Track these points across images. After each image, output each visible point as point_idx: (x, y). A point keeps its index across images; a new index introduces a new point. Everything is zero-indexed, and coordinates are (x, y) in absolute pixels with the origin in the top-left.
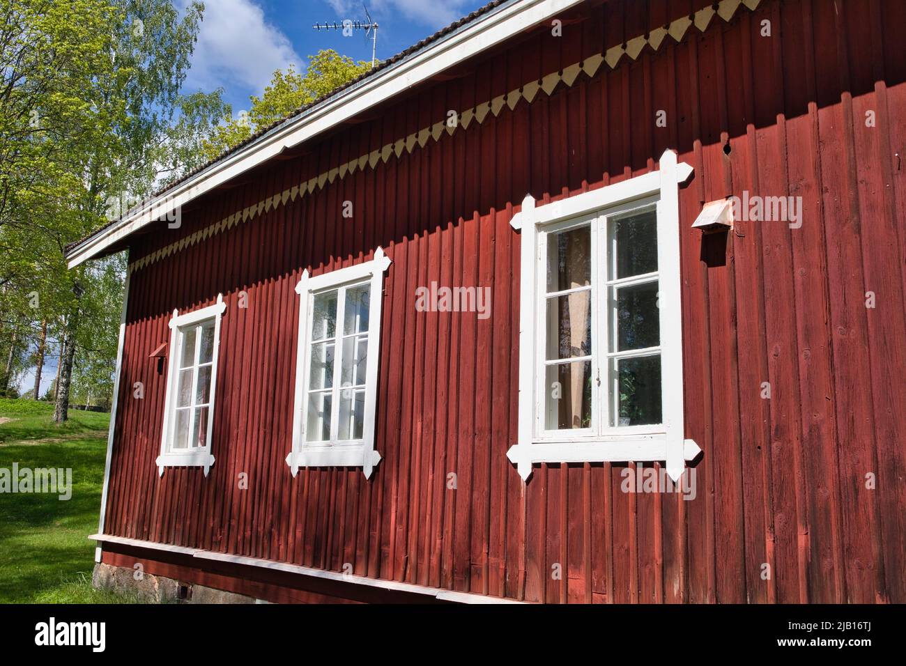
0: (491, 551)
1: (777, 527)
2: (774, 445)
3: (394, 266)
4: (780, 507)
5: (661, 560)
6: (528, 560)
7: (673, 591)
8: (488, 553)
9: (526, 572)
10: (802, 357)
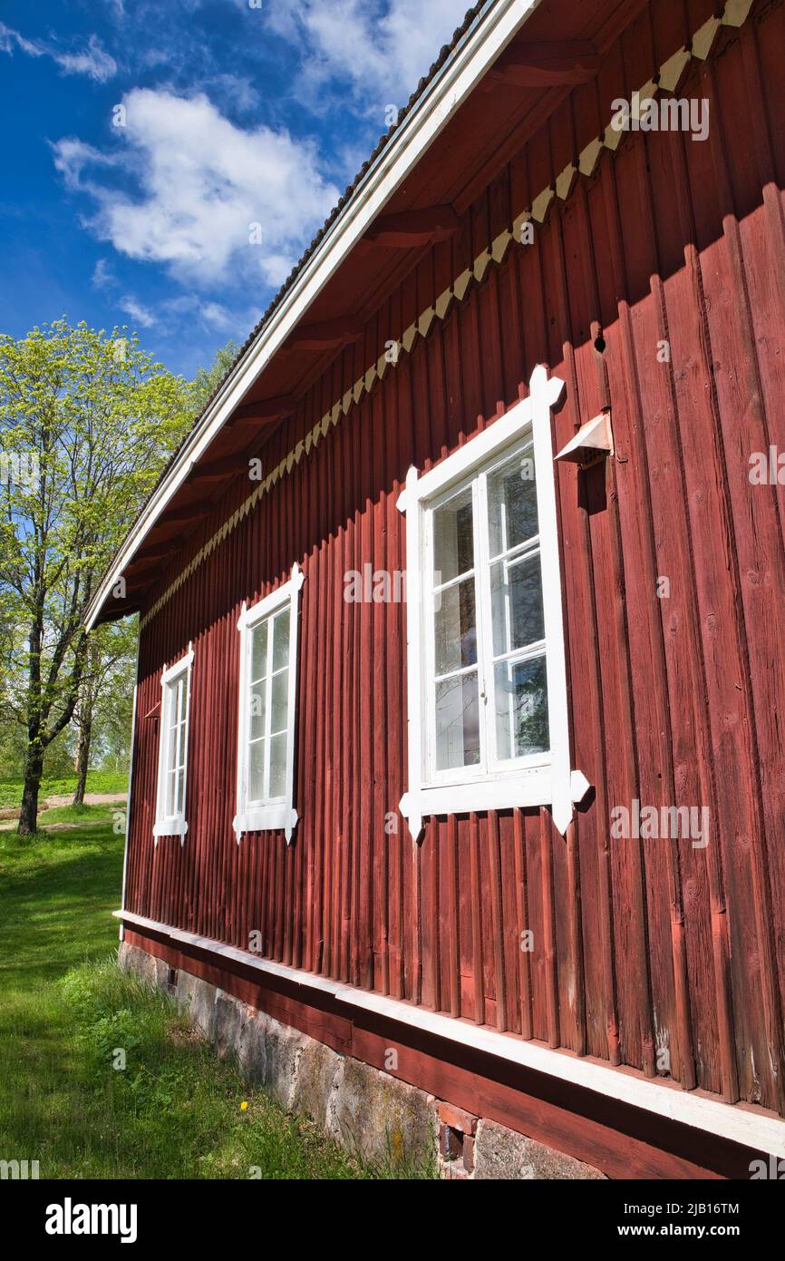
0: (390, 936)
1: (686, 900)
2: (679, 770)
3: (308, 582)
4: (689, 869)
5: (552, 953)
6: (423, 949)
7: (568, 998)
8: (387, 939)
9: (421, 965)
10: (705, 627)
